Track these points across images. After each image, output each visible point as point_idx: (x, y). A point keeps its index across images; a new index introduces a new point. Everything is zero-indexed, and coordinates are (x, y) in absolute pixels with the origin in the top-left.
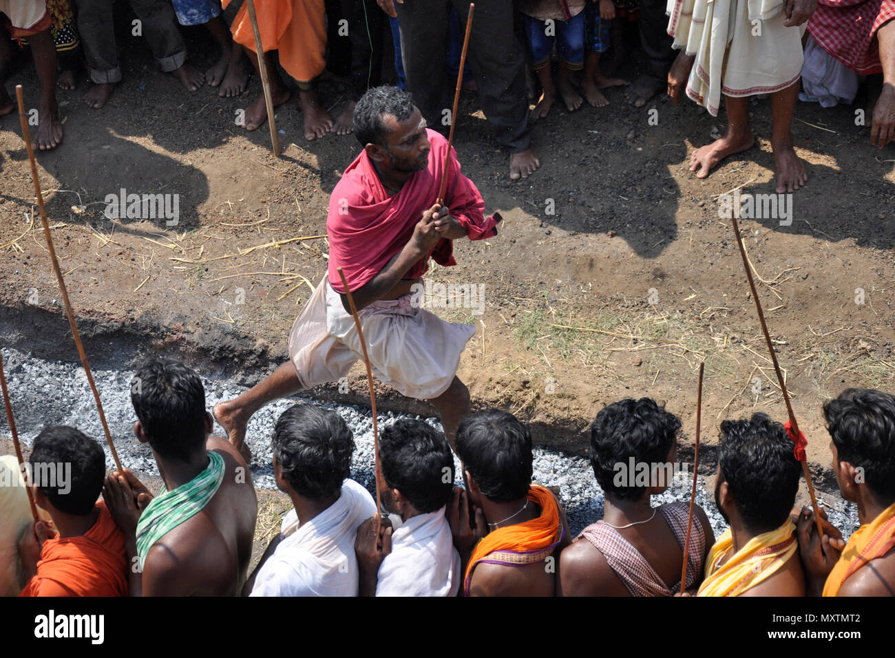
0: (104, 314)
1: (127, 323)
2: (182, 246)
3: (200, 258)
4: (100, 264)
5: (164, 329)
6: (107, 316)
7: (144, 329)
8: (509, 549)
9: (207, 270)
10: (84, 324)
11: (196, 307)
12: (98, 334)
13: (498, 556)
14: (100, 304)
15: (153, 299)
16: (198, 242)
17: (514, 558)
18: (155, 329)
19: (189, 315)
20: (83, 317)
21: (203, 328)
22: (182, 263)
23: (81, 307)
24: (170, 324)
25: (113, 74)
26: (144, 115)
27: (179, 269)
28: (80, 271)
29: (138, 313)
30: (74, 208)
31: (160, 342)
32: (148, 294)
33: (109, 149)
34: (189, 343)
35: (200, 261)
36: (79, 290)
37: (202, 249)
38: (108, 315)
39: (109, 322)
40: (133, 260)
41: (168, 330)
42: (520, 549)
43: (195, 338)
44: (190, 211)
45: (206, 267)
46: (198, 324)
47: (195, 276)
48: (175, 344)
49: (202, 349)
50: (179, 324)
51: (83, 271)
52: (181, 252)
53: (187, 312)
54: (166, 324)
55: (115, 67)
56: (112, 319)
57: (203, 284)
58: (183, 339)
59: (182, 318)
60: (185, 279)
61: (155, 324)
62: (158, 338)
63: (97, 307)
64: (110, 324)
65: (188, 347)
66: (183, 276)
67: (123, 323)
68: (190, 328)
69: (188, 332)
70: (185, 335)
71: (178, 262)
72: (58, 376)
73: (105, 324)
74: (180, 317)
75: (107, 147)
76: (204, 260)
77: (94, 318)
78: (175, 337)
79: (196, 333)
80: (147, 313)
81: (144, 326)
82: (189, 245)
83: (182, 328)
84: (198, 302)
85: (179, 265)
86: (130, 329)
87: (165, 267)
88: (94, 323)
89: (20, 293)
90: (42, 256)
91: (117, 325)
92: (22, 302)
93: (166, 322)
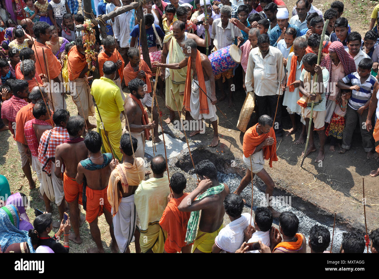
0: (328, 210)
1: (334, 214)
4: (330, 196)
8: (285, 247)
9: (360, 207)
10: (322, 211)
11: (354, 216)
12: (325, 215)
13: (281, 248)
14: (328, 207)
15: (343, 210)
17: (285, 250)
18: (341, 218)
20: (322, 209)
23: (322, 206)
25: (347, 147)
26: (353, 160)
29: (337, 213)
30: (328, 179)
31: (342, 222)
32: (342, 208)
33: (341, 167)
34: (350, 225)
35: (359, 204)
36: (323, 201)
39: (329, 212)
40: (340, 198)
41: (345, 220)
42: (287, 248)
43: (352, 224)
44: (359, 189)
46: (354, 221)
47: (356, 207)
48: (346, 224)
49: (353, 228)
50: (348, 219)
51: (325, 197)
52: (354, 199)
53: (351, 216)
55: (348, 145)
57: (358, 210)
58: (348, 223)
61: (342, 217)
62: (341, 221)
63: (327, 207)
66: (353, 206)
68: (351, 221)
69: (350, 222)
70: (349, 223)
72: (312, 222)
74: (349, 217)
77: (325, 210)
78: (346, 222)
80: (340, 213)
81: (338, 216)
82: (357, 198)
84: (355, 214)
85: (352, 203)
86: (334, 216)
87: (348, 202)
88: (325, 212)
89: (308, 198)
90: (315, 190)
91: (331, 214)
92: (307, 200)
93: (345, 217)
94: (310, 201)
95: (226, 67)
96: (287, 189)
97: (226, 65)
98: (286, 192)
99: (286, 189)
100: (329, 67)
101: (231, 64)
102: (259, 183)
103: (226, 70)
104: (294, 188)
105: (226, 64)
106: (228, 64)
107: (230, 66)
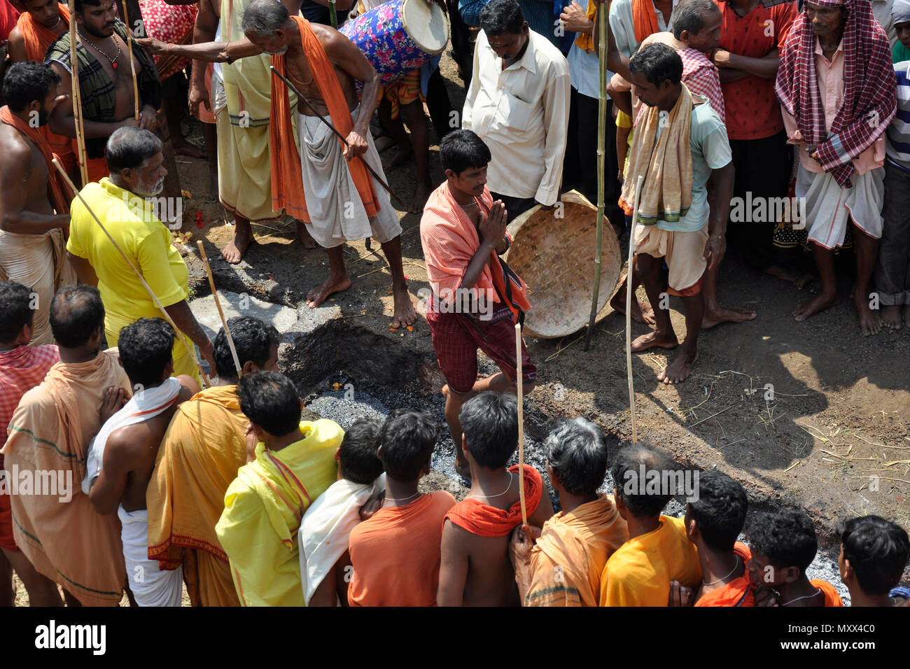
0: (754, 486)
1: (772, 498)
2: (833, 441)
3: (848, 455)
4: (758, 442)
5: (804, 510)
6: (756, 488)
7: (786, 506)
9: (852, 467)
11: (836, 498)
15: (799, 482)
16: (848, 441)
19: (828, 503)
21: (839, 517)
22: (830, 456)
24: (810, 506)
27: (826, 461)
28: (740, 444)
29: (783, 492)
30: (746, 390)
32: (796, 477)
33: (786, 346)
34: (824, 527)
35: (847, 458)
36: (737, 460)
37: (851, 447)
38: (758, 487)
39: (756, 493)
40: (788, 444)
41: (808, 512)
43: (831, 524)
44: (846, 413)
45: (852, 464)
46: (835, 513)
47: (840, 470)
49: (835, 535)
50: (818, 509)
51: (743, 445)
52: (831, 446)
53: (826, 499)
54: (807, 506)
56: (760, 491)
57: (846, 479)
58: (819, 523)
59: (822, 504)
60: (831, 471)
61: (797, 504)
64: (758, 495)
65: (823, 530)
66: (829, 468)
67: (769, 497)
68: (827, 515)
69: (825, 518)
70: (821, 520)
71: (827, 455)
73: (753, 494)
74: (820, 503)
75: (785, 344)
76: (851, 457)
79: (832, 520)
80: (792, 493)
81: (787, 504)
82: (840, 442)
83: (820, 513)
84: (838, 493)
85: (827, 458)
86: (774, 503)
87: (815, 456)
89: (688, 453)
90: (712, 425)
91: (763, 498)
92: (689, 461)
93: (807, 505)
94: (696, 461)
95: (392, 68)
96: (622, 431)
97: (393, 61)
98: (619, 440)
99: (618, 431)
100: (809, 62)
101: (409, 58)
102: (534, 419)
103: (394, 76)
104: (643, 425)
105: (393, 58)
106: (398, 58)
107: (404, 64)
